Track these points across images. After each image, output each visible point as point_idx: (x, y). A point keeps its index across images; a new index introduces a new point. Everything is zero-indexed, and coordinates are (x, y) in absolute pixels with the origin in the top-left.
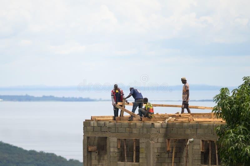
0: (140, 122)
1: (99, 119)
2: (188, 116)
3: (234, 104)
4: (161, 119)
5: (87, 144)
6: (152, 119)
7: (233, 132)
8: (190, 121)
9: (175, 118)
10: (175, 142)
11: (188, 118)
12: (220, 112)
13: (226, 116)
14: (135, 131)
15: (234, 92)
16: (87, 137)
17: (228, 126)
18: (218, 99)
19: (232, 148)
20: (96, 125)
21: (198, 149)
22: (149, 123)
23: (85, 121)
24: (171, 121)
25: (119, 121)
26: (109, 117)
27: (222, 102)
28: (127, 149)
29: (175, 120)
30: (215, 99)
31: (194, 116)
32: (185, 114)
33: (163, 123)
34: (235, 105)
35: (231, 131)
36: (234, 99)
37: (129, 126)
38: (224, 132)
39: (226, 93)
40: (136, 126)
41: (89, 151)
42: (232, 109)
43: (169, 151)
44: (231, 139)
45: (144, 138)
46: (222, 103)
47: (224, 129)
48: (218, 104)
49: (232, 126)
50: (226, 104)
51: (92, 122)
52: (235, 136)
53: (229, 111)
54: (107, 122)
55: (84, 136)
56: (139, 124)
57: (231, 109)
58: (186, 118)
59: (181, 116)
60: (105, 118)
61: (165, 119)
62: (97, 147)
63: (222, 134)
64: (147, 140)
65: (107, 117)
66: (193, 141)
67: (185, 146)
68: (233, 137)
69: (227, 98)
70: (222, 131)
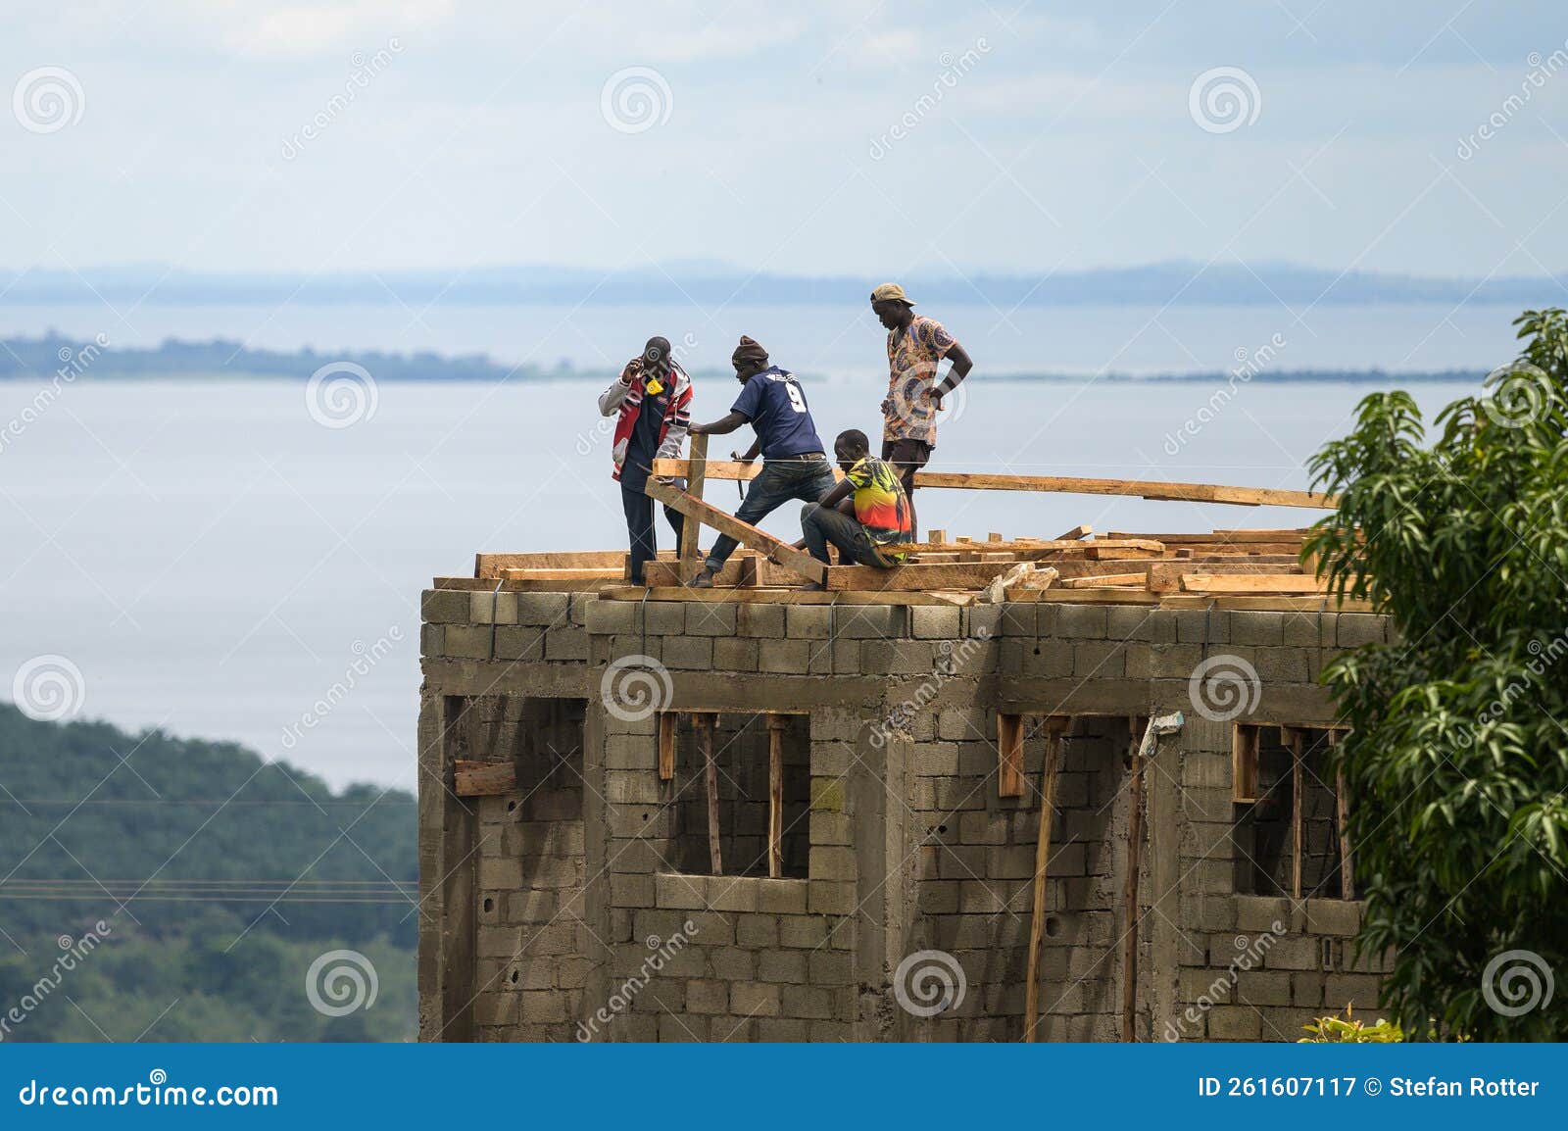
0: (816, 596)
1: (530, 572)
2: (1146, 558)
3: (1453, 503)
4: (961, 579)
5: (447, 747)
6: (899, 579)
7: (1442, 701)
8: (1157, 594)
9: (1054, 572)
10: (1055, 735)
11: (1145, 567)
12: (1356, 562)
13: (1396, 590)
14: (777, 661)
15: (1457, 418)
16: (446, 698)
17: (1411, 656)
18: (1342, 473)
19: (1438, 812)
20: (507, 614)
21: (1214, 788)
22: (874, 603)
23: (431, 587)
24: (1031, 593)
25: (668, 592)
26: (601, 558)
27: (1370, 488)
28: (722, 785)
29: (1056, 583)
30: (1323, 470)
31: (1185, 554)
32: (1126, 543)
33: (971, 603)
34: (1457, 513)
35: (1431, 692)
36: (1453, 472)
37: (741, 624)
38: (1388, 692)
39: (1397, 430)
40: (785, 626)
41: (460, 791)
42: (1436, 542)
43: (1016, 798)
44: (1432, 753)
45: (843, 713)
46: (1369, 502)
47: (1388, 672)
48: (1345, 502)
49: (1441, 656)
50: (1397, 505)
51: (482, 597)
52: (1455, 728)
53: (1418, 551)
54: (587, 597)
55: (424, 687)
56: (807, 610)
57: (1430, 537)
58: (1134, 568)
59: (1101, 554)
60: (572, 565)
61: (989, 574)
62: (517, 769)
63: (1368, 711)
64: (858, 724)
65: (586, 559)
66: (1178, 734)
67: (1128, 763)
68: (1445, 738)
69: (1403, 460)
70: (1372, 684)
